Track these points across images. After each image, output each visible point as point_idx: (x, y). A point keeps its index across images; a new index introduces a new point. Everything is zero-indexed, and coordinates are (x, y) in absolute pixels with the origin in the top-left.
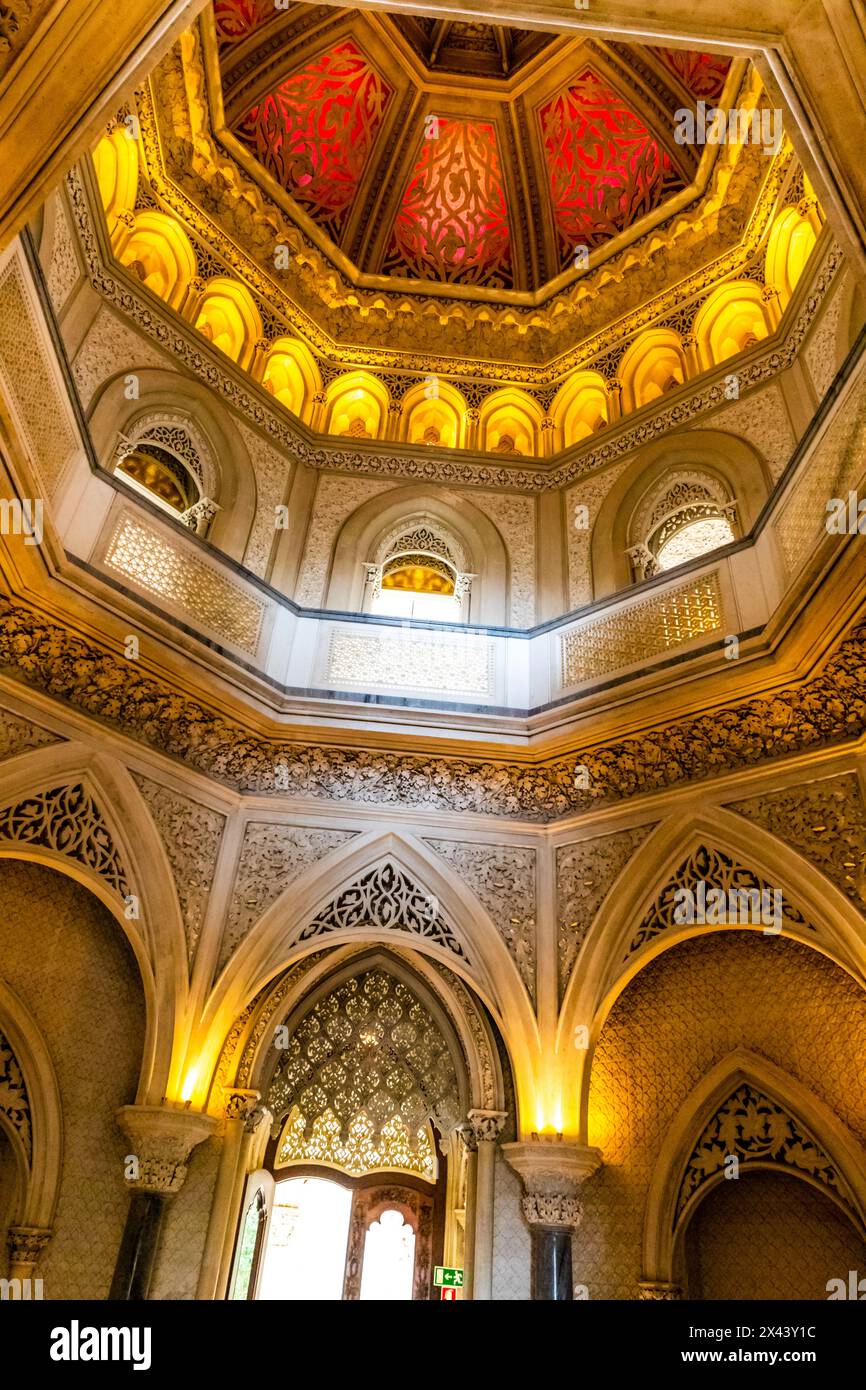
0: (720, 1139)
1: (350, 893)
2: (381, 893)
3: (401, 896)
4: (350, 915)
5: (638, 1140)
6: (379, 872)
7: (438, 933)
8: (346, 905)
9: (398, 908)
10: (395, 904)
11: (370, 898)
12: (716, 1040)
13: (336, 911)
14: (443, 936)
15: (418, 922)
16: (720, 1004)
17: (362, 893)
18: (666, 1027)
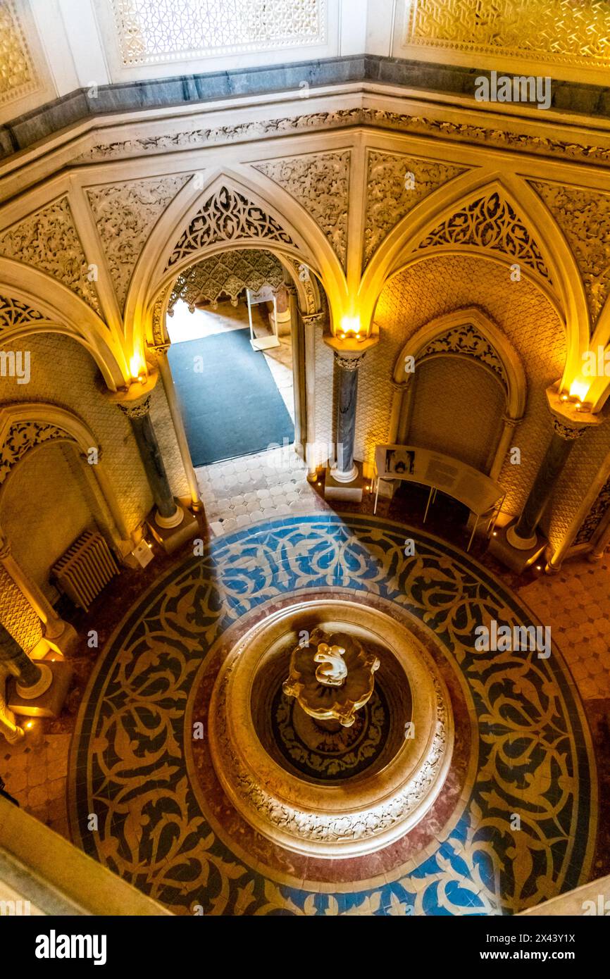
0: (449, 340)
1: (197, 220)
2: (222, 214)
3: (239, 211)
4: (202, 237)
5: (399, 322)
6: (217, 196)
7: (273, 232)
8: (197, 231)
9: (238, 223)
10: (235, 220)
11: (214, 220)
12: (461, 294)
13: (190, 238)
14: (277, 233)
15: (256, 228)
16: (470, 276)
17: (207, 218)
18: (430, 276)
